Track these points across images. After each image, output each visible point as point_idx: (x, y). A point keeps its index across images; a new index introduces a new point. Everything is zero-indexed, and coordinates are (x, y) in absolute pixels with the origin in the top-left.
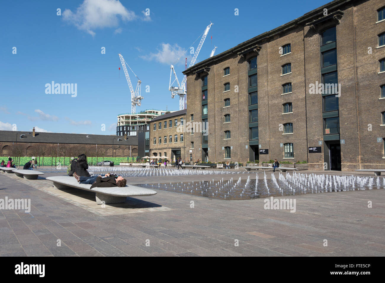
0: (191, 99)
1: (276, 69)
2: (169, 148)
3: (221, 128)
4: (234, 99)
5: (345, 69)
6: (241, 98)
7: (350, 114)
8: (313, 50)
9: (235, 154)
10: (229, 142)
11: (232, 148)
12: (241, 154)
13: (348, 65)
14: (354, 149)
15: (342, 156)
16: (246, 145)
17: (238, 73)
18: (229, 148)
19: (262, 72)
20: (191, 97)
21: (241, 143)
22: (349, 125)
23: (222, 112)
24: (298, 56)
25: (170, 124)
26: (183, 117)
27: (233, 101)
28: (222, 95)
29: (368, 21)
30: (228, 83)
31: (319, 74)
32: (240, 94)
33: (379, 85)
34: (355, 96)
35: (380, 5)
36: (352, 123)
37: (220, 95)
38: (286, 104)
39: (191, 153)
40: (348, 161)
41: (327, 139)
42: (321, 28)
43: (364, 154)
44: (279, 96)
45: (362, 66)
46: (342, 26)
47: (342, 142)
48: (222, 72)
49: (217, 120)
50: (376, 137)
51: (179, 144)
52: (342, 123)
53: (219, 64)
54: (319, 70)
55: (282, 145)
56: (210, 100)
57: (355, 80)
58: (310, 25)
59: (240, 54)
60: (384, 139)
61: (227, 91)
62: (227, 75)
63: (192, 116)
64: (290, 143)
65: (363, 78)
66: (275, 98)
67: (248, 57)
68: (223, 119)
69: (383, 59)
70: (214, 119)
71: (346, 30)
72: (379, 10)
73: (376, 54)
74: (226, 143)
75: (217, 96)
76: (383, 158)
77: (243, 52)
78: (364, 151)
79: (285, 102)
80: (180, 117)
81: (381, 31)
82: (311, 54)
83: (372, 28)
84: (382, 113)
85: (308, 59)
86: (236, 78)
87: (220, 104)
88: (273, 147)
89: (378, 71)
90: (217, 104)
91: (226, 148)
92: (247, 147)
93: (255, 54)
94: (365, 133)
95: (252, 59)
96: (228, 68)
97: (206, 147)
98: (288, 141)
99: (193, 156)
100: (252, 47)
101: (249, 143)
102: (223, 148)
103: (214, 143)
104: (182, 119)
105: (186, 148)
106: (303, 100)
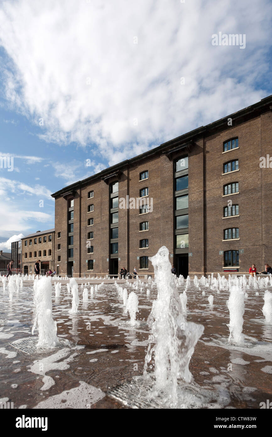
0: (58, 219)
1: (135, 193)
4: (97, 218)
5: (195, 192)
6: (104, 218)
7: (199, 231)
8: (167, 176)
9: (98, 266)
10: (92, 256)
11: (94, 261)
12: (103, 265)
14: (200, 260)
15: (189, 267)
16: (107, 258)
17: (102, 197)
18: (92, 261)
19: (122, 195)
20: (59, 217)
21: (103, 256)
22: (196, 241)
23: (86, 230)
24: (154, 181)
25: (39, 241)
26: (51, 234)
27: (96, 220)
28: (86, 215)
29: (215, 151)
30: (92, 205)
31: (172, 197)
32: (103, 215)
33: (223, 207)
34: (203, 215)
35: (226, 138)
36: (200, 239)
37: (84, 215)
38: (142, 223)
39: (58, 265)
40: (194, 271)
41: (178, 252)
42: (175, 157)
43: (208, 264)
44: (137, 216)
45: (209, 190)
46: (193, 155)
47: (190, 255)
48: (87, 195)
49: (82, 237)
50: (218, 251)
51: (48, 258)
52: (190, 239)
53: (84, 188)
54: (172, 194)
55: (138, 258)
56: (76, 219)
57: (203, 202)
58: (166, 153)
59: (103, 179)
60: (225, 252)
61: (91, 211)
62: (91, 198)
63: (59, 233)
64: (145, 257)
65: (209, 200)
66: (133, 218)
67: (110, 182)
68: (87, 236)
69: (227, 185)
70: (79, 236)
71: (197, 158)
72: (224, 143)
73: (222, 180)
74: (89, 257)
75: (82, 216)
76: (223, 268)
77: (106, 177)
78: (207, 262)
79: (142, 221)
80: (49, 235)
81: (227, 160)
82: (166, 180)
83: (219, 158)
84: (224, 230)
85: (163, 184)
86: (100, 200)
87: (84, 223)
88: (131, 259)
89: (223, 194)
90: (82, 223)
91: (89, 261)
92: (108, 260)
93: (117, 179)
94: (209, 247)
95: (114, 183)
96: (92, 191)
97: (71, 260)
98: (144, 255)
99: (60, 268)
100: (114, 173)
101: (110, 256)
102: (87, 261)
103: (79, 257)
104: (50, 237)
105: (54, 261)
106: (158, 219)
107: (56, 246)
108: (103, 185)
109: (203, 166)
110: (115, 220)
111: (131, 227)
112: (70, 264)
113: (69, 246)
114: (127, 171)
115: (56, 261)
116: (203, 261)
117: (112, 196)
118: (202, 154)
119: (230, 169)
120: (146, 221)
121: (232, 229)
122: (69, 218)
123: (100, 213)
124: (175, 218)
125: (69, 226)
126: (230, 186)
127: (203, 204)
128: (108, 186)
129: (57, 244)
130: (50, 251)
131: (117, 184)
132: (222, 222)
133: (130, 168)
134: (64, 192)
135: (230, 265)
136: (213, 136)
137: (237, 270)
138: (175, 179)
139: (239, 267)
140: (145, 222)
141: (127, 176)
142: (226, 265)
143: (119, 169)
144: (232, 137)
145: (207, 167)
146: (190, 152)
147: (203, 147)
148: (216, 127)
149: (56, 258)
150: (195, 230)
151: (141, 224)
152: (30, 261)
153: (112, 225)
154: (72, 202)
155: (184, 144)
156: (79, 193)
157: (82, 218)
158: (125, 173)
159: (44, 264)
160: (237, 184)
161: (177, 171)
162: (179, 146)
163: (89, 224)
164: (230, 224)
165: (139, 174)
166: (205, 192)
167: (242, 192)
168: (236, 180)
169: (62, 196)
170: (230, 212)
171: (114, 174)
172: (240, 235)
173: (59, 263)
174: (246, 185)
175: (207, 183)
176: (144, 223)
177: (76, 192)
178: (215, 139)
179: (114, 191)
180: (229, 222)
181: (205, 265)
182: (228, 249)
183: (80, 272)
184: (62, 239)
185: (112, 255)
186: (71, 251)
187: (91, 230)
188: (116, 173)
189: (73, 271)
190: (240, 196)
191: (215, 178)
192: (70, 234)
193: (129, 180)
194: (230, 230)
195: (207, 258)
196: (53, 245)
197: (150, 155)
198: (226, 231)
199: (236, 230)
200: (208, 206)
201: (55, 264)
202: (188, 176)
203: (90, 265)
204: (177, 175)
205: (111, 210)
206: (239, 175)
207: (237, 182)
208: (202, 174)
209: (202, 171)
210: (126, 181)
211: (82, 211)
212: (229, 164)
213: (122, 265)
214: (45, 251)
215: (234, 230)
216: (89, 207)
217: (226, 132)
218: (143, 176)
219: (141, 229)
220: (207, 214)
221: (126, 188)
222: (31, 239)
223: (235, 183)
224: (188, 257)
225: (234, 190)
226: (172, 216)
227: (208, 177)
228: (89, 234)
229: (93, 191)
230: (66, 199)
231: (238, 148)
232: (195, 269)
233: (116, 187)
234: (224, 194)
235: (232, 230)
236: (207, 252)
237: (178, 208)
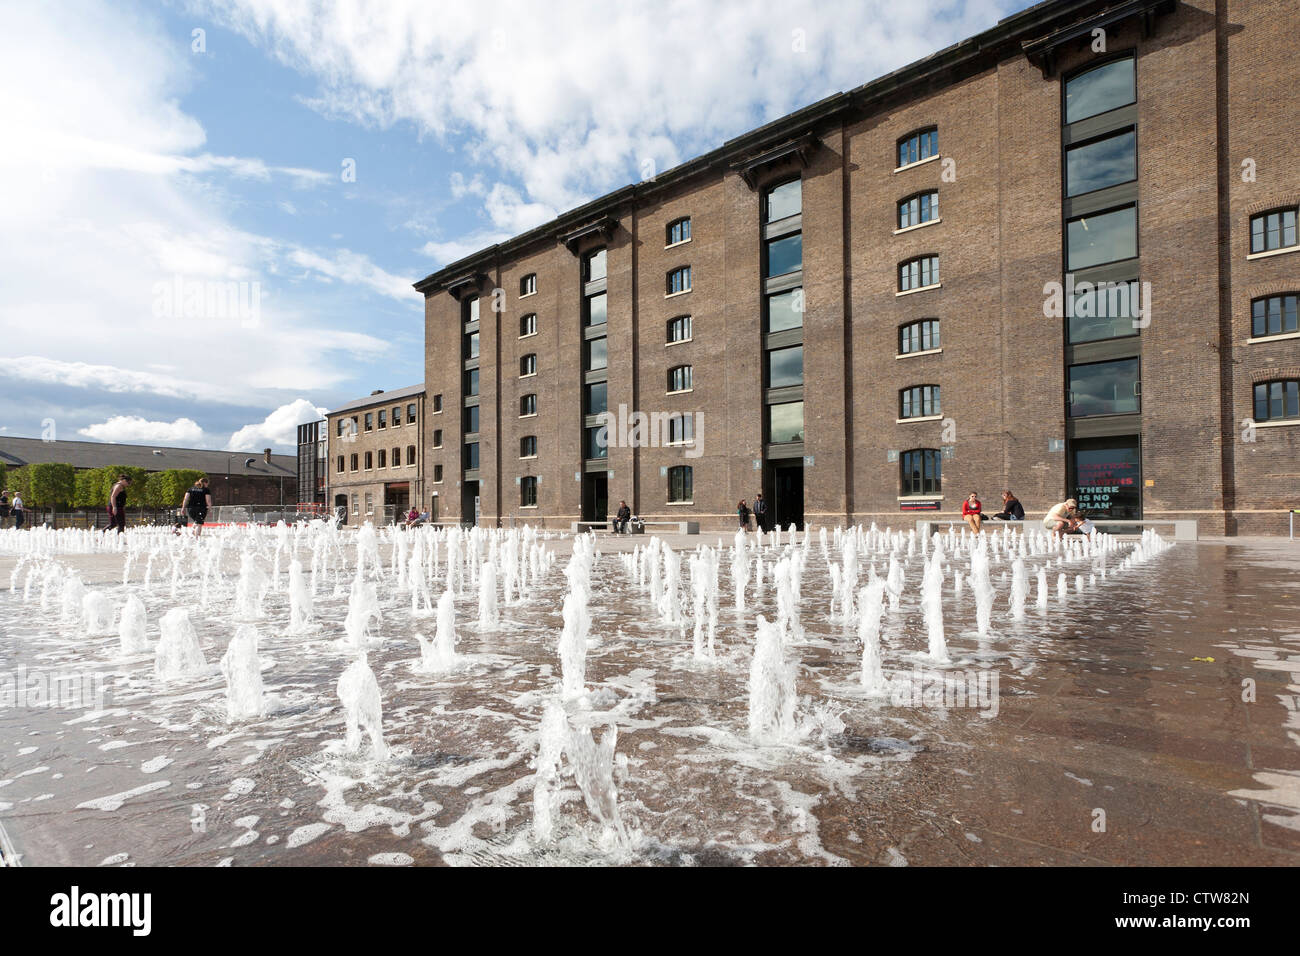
0: (434, 355)
1: (653, 281)
2: (379, 482)
3: (514, 429)
4: (548, 354)
5: (820, 282)
6: (566, 354)
7: (830, 395)
8: (743, 235)
9: (550, 494)
10: (532, 466)
11: (539, 480)
12: (563, 493)
13: (826, 273)
14: (836, 477)
15: (805, 496)
16: (575, 471)
17: (560, 291)
18: (534, 479)
19: (618, 286)
20: (436, 349)
21: (563, 466)
22: (825, 421)
23: (516, 389)
24: (707, 249)
25: (380, 421)
26: (415, 401)
27: (545, 361)
28: (516, 345)
29: (876, 165)
30: (532, 315)
31: (757, 294)
32: (564, 344)
33: (897, 325)
34: (843, 348)
35: (905, 128)
36: (834, 416)
37: (510, 345)
38: (676, 368)
39: (435, 493)
40: (821, 508)
41: (775, 454)
42: (765, 179)
43: (856, 490)
44: (661, 348)
45: (858, 276)
46: (815, 176)
47: (808, 462)
48: (517, 285)
49: (504, 408)
50: (885, 449)
51: (405, 472)
52: (809, 414)
53: (509, 265)
54: (758, 285)
55: (664, 471)
56: (486, 356)
57: (842, 310)
58: (739, 169)
59: (563, 240)
60: (902, 455)
61: (529, 334)
62: (529, 294)
63: (438, 398)
64: (684, 467)
65: (860, 306)
66: (649, 353)
67: (583, 249)
68: (518, 408)
69: (908, 262)
70: (495, 406)
71: (825, 185)
72: (901, 141)
73: (894, 248)
74: (526, 467)
75: (503, 348)
76: (899, 498)
77: (571, 235)
78: (856, 483)
79: (675, 364)
80: (408, 403)
81: (907, 191)
82: (741, 244)
83: (885, 184)
84: (901, 392)
85: (732, 257)
86: (554, 302)
87: (511, 369)
88: (643, 475)
89: (896, 289)
90: (503, 368)
91: (525, 481)
92: (578, 477)
93: (603, 241)
94: (861, 440)
95: (594, 252)
96: (532, 275)
97: (473, 477)
98: (680, 462)
99: (442, 500)
100: (595, 222)
101: (583, 466)
102: (518, 481)
103: (496, 468)
104: (412, 408)
105: (423, 480)
106: (718, 358)
107: (430, 437)
108: (561, 257)
109: (841, 207)
110: (597, 363)
111: (642, 379)
112: (470, 490)
113: (468, 436)
114: (630, 218)
115: (430, 481)
116: (844, 479)
117: (590, 289)
118: (839, 172)
119: (915, 216)
120: (684, 362)
121: (922, 387)
122: (466, 353)
123: (555, 340)
124: (766, 355)
125: (467, 377)
126: (915, 265)
127: (841, 316)
128: (578, 261)
129: (431, 429)
130: (412, 450)
131: (603, 254)
132: (895, 368)
133: (639, 209)
134: (451, 278)
135: (917, 489)
136: (868, 121)
137: (937, 506)
138: (765, 244)
139: (940, 497)
140: (683, 367)
141: (630, 231)
142: (906, 490)
143: (609, 211)
144: (920, 125)
145: (853, 212)
146: (806, 166)
147: (841, 153)
148: (878, 95)
149: (430, 470)
150: (821, 392)
151: (671, 372)
152: (352, 480)
153: (588, 375)
154: (475, 305)
155: (790, 142)
156: (494, 279)
157: (502, 353)
158: (626, 222)
159: (394, 489)
160: (935, 260)
161: (770, 221)
162: (777, 148)
163: (524, 371)
164: (916, 373)
165: (664, 226)
166: (847, 281)
167: (949, 284)
168: (933, 250)
169: (446, 288)
170: (916, 341)
171: (594, 226)
172: (942, 406)
173: (437, 488)
174: (958, 262)
175: (854, 256)
176: (680, 370)
177: (486, 278)
178: (874, 131)
179: (594, 276)
180: (914, 370)
181: (849, 490)
182: (912, 446)
183: (499, 514)
184: (446, 416)
185: (588, 462)
186: (473, 451)
187: (529, 390)
188: (600, 224)
189: (477, 509)
190: (944, 294)
191: (876, 241)
192: (470, 401)
193: (636, 243)
194: (916, 391)
195: (855, 470)
196: (421, 432)
197: (696, 172)
198: (907, 394)
199: (932, 392)
200: (856, 321)
201: (426, 489)
202: (800, 237)
203: (529, 491)
204: (772, 231)
205: (588, 329)
206: (941, 233)
207: (936, 255)
208: (840, 232)
209: (840, 221)
210: (629, 246)
211: (504, 333)
212: (914, 203)
213: (618, 493)
214: (397, 452)
215: (927, 390)
216: (524, 321)
217: (905, 112)
218: (676, 234)
219: (671, 387)
220: (855, 345)
221: (629, 268)
222: (356, 414)
223: (931, 256)
224: (801, 469)
225: (926, 276)
226: (758, 349)
227: (854, 239)
228: (524, 399)
229: (534, 275)
230: (457, 298)
231: (937, 156)
232: (821, 503)
233: (599, 263)
234: (900, 290)
235: (922, 392)
236: (856, 452)
237: (773, 328)
